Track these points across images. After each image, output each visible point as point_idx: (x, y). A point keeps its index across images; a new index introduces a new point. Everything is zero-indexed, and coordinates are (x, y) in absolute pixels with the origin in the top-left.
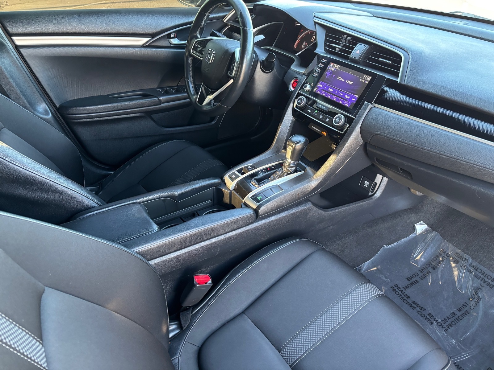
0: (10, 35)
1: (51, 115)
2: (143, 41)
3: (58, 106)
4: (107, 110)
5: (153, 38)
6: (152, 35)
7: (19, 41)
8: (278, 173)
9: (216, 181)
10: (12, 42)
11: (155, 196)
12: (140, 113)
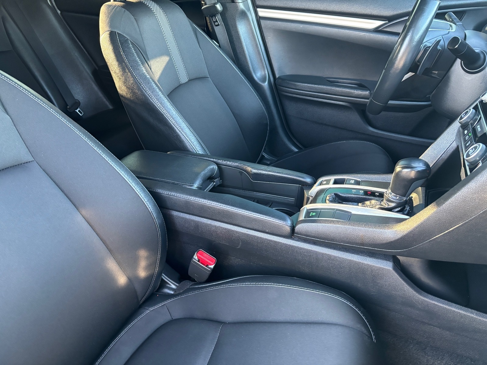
0: (256, 6)
1: (267, 83)
2: (376, 24)
3: (277, 76)
4: (312, 90)
5: (389, 21)
6: (389, 19)
7: (262, 13)
8: (373, 202)
9: (308, 180)
10: (256, 13)
11: (233, 164)
12: (347, 103)
